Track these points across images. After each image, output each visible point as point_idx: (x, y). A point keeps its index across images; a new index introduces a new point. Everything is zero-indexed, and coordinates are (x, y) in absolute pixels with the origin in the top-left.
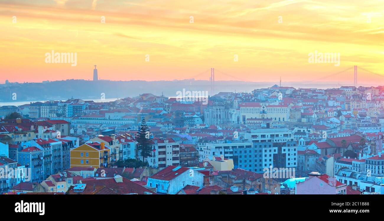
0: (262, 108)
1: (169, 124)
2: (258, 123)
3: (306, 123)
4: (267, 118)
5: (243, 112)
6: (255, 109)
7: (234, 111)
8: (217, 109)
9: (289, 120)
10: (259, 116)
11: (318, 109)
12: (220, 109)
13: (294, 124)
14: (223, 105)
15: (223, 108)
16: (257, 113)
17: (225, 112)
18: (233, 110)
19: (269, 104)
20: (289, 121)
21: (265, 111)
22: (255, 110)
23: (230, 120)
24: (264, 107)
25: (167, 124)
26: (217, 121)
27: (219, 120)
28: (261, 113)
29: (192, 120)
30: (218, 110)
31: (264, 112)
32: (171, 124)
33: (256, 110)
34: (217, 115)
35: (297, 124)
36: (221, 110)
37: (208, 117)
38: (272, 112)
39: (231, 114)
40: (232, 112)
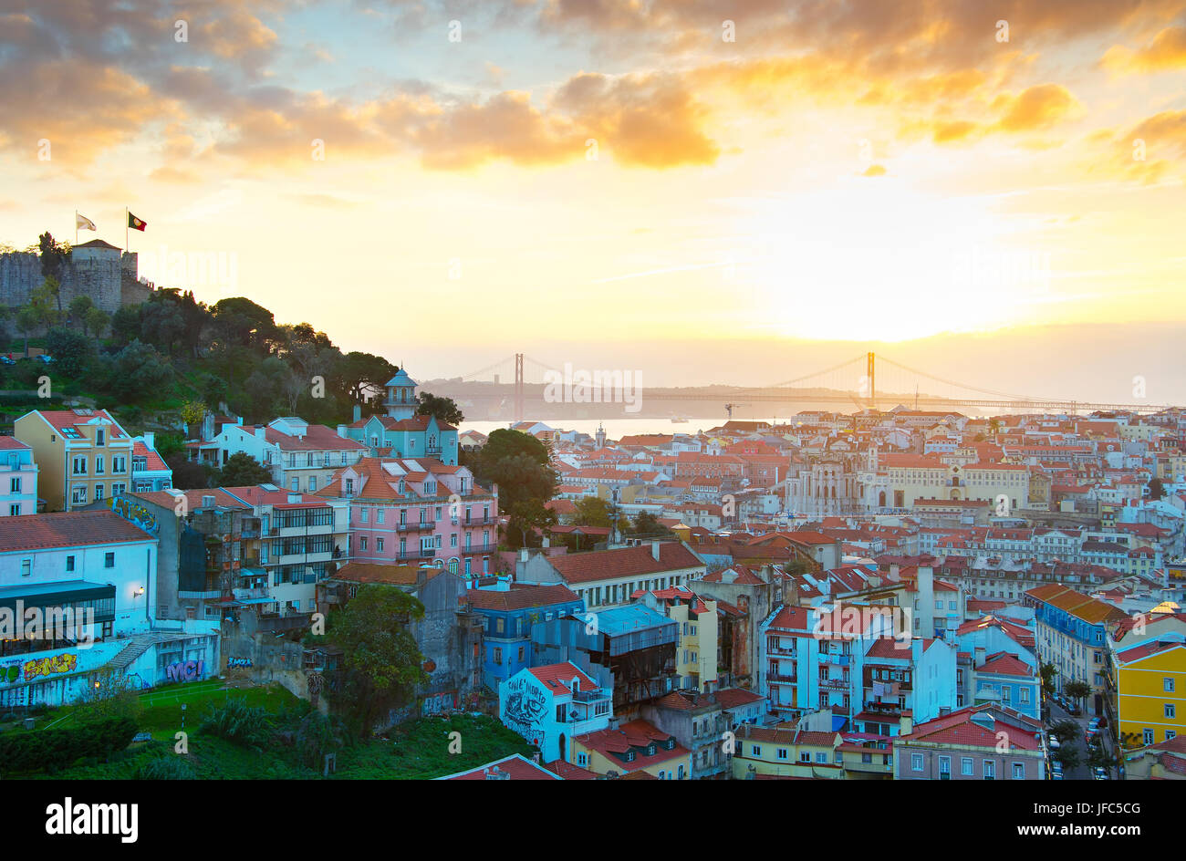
0: (951, 470)
1: (701, 512)
2: (948, 513)
3: (1077, 516)
4: (967, 499)
5: (897, 481)
6: (932, 473)
7: (869, 479)
8: (826, 473)
9: (1029, 507)
10: (941, 493)
11: (1092, 475)
12: (833, 473)
13: (1046, 517)
14: (837, 460)
15: (839, 468)
16: (937, 485)
17: (847, 480)
18: (868, 474)
19: (967, 461)
20: (1031, 508)
21: (960, 479)
22: (932, 477)
23: (861, 502)
24: (956, 470)
25: (693, 512)
26: (826, 503)
27: (831, 502)
28: (948, 485)
29: (755, 502)
30: (830, 476)
31: (956, 481)
32: (707, 512)
33: (934, 475)
34: (826, 488)
35: (1053, 517)
36: (838, 476)
37: (795, 494)
38: (980, 483)
39: (862, 487)
40: (865, 482)
